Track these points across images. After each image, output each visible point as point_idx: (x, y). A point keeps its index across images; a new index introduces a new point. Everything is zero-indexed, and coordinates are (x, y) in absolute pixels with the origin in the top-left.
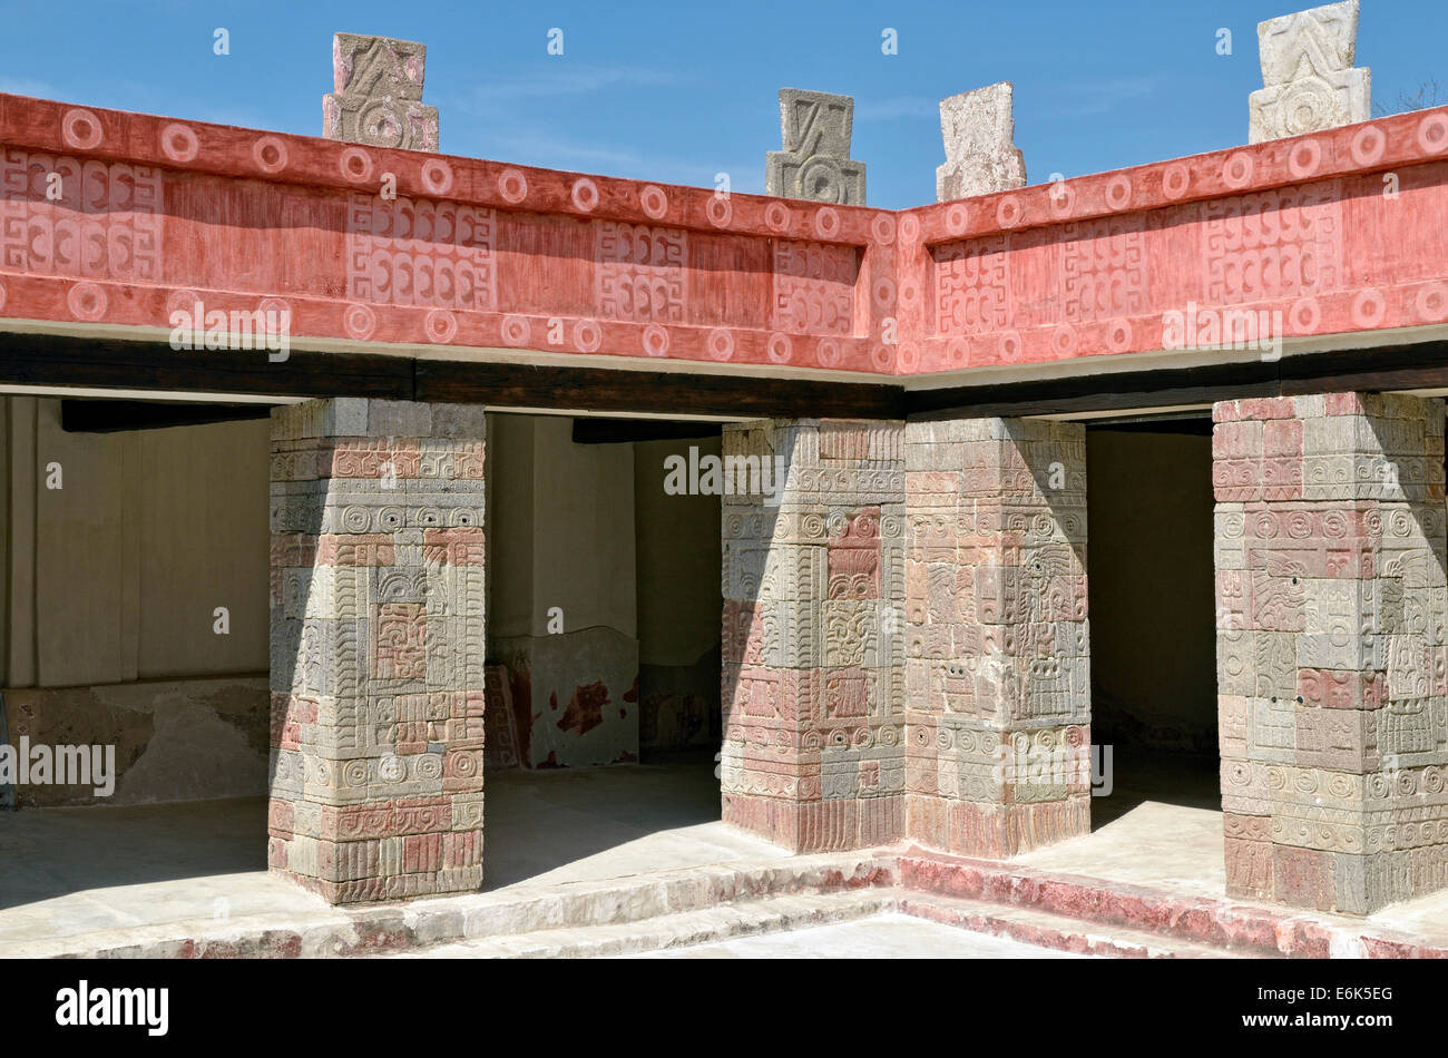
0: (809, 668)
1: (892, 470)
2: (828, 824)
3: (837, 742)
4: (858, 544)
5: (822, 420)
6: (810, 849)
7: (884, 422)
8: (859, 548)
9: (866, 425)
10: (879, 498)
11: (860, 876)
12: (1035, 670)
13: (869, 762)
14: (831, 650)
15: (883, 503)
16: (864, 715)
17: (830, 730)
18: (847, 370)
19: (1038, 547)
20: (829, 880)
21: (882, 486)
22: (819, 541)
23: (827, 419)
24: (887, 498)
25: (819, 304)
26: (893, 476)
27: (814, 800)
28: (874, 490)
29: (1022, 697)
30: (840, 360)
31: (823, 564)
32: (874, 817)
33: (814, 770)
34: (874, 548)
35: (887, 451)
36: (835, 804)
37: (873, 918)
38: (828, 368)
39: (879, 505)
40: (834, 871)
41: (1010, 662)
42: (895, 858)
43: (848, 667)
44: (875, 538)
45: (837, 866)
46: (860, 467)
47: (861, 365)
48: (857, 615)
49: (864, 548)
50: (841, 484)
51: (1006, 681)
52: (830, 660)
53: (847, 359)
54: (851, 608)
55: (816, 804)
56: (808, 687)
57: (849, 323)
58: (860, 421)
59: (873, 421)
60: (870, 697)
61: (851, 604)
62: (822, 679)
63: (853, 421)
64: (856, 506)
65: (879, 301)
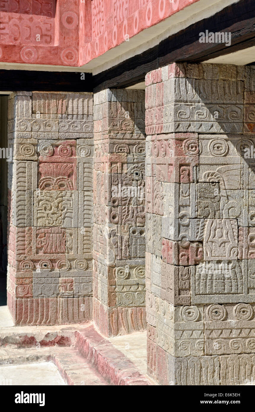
0: (25, 227)
1: (84, 120)
2: (37, 310)
3: (44, 267)
4: (60, 160)
5: (34, 92)
6: (25, 323)
7: (77, 94)
8: (61, 162)
9: (66, 95)
10: (75, 135)
11: (48, 340)
12: (134, 232)
13: (67, 278)
14: (40, 218)
15: (78, 138)
16: (63, 253)
17: (39, 260)
18: (43, 64)
19: (138, 163)
20: (25, 341)
21: (77, 129)
22: (32, 158)
23: (37, 92)
24: (81, 135)
25: (29, 27)
26: (85, 123)
27: (28, 297)
28: (71, 131)
29: (123, 248)
30: (38, 58)
31: (34, 171)
32: (70, 308)
33: (27, 281)
34: (72, 163)
35: (80, 109)
36: (42, 300)
37: (34, 364)
38: (29, 63)
39: (76, 139)
40: (30, 336)
41: (115, 227)
42: (74, 331)
43: (51, 227)
44: (73, 157)
45: (32, 334)
46: (62, 118)
47: (54, 61)
48: (59, 199)
49: (64, 163)
50: (48, 128)
51: (112, 238)
52: (40, 223)
53: (42, 58)
54: (54, 195)
55: (29, 299)
56: (24, 237)
57: (51, 38)
58: (61, 93)
59: (70, 93)
60: (68, 244)
61: (54, 193)
62: (34, 233)
63: (56, 93)
64: (58, 139)
65: (66, 25)
